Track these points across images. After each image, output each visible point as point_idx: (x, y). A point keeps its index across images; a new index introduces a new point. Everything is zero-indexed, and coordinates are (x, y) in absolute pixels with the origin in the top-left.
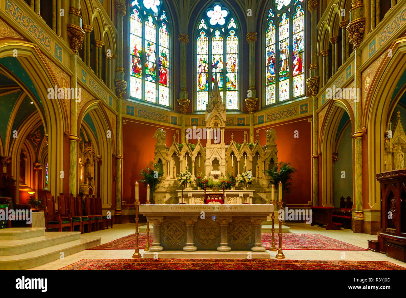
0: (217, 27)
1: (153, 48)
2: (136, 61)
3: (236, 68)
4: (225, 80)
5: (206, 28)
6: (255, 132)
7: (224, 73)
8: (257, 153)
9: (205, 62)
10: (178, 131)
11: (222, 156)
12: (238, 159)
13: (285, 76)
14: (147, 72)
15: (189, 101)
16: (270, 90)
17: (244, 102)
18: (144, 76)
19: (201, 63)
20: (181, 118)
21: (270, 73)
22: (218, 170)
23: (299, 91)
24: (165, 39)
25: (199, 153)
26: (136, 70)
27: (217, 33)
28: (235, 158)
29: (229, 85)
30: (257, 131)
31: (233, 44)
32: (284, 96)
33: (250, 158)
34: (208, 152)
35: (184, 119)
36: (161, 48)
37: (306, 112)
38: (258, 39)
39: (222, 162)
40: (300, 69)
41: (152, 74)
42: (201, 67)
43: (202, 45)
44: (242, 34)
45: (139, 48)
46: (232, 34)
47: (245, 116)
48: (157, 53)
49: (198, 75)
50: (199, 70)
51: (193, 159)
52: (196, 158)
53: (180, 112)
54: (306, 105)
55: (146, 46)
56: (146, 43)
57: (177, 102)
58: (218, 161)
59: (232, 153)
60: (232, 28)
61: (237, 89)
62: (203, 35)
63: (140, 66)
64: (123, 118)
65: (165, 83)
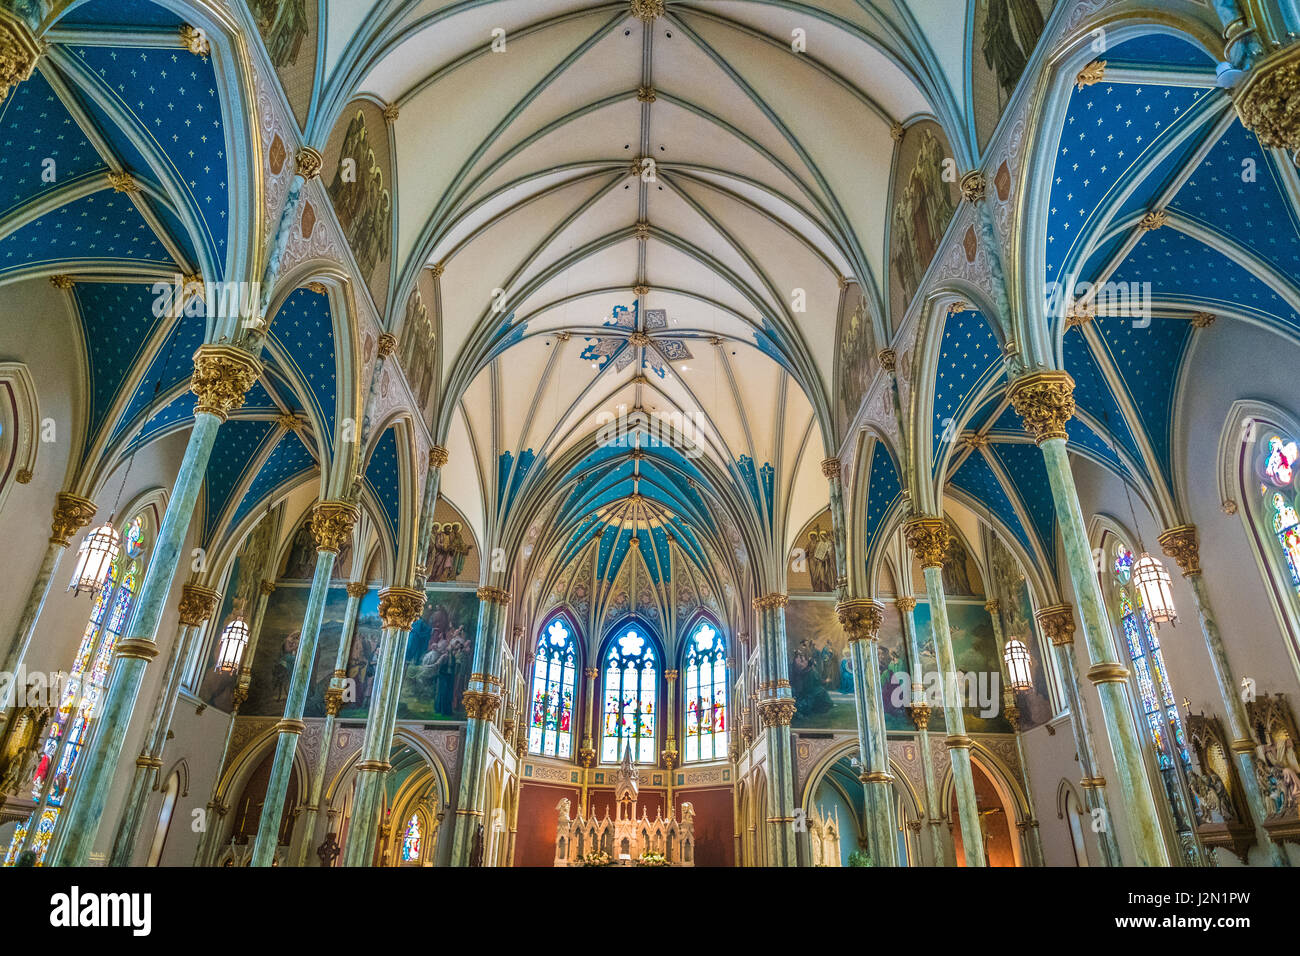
0: (631, 658)
1: (557, 689)
2: (538, 708)
3: (653, 708)
4: (638, 724)
5: (618, 658)
6: (674, 795)
7: (638, 714)
8: (672, 831)
9: (615, 700)
10: (578, 791)
11: (633, 835)
12: (651, 839)
13: (707, 729)
14: (549, 719)
15: (594, 751)
16: (691, 743)
17: (661, 756)
18: (546, 723)
19: (611, 701)
20: (583, 772)
21: (691, 720)
22: (628, 853)
23: (723, 751)
24: (570, 675)
25: (607, 830)
26: (537, 719)
27: (631, 664)
28: (647, 838)
29: (643, 730)
30: (677, 794)
31: (650, 677)
32: (707, 754)
33: (665, 836)
34: (617, 830)
35: (586, 775)
36: (565, 687)
37: (728, 779)
38: (679, 678)
39: (633, 843)
40: (722, 725)
41: (553, 720)
42: (610, 706)
43: (612, 677)
44: (660, 666)
45: (543, 693)
46: (648, 665)
47: (661, 772)
48: (560, 694)
49: (606, 715)
50: (608, 709)
51: (599, 838)
52: (603, 835)
53: (582, 766)
54: (728, 771)
55: (550, 687)
56: (550, 683)
57: (580, 753)
58: (628, 842)
59: (644, 831)
60: (649, 660)
61: (652, 735)
62: (614, 664)
63: (541, 714)
64: (522, 781)
65: (566, 728)
